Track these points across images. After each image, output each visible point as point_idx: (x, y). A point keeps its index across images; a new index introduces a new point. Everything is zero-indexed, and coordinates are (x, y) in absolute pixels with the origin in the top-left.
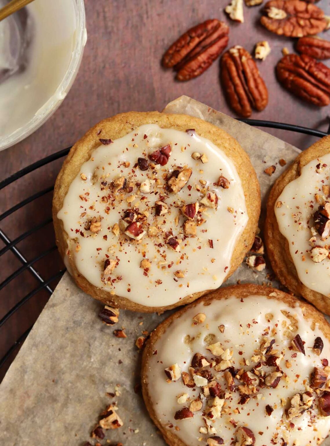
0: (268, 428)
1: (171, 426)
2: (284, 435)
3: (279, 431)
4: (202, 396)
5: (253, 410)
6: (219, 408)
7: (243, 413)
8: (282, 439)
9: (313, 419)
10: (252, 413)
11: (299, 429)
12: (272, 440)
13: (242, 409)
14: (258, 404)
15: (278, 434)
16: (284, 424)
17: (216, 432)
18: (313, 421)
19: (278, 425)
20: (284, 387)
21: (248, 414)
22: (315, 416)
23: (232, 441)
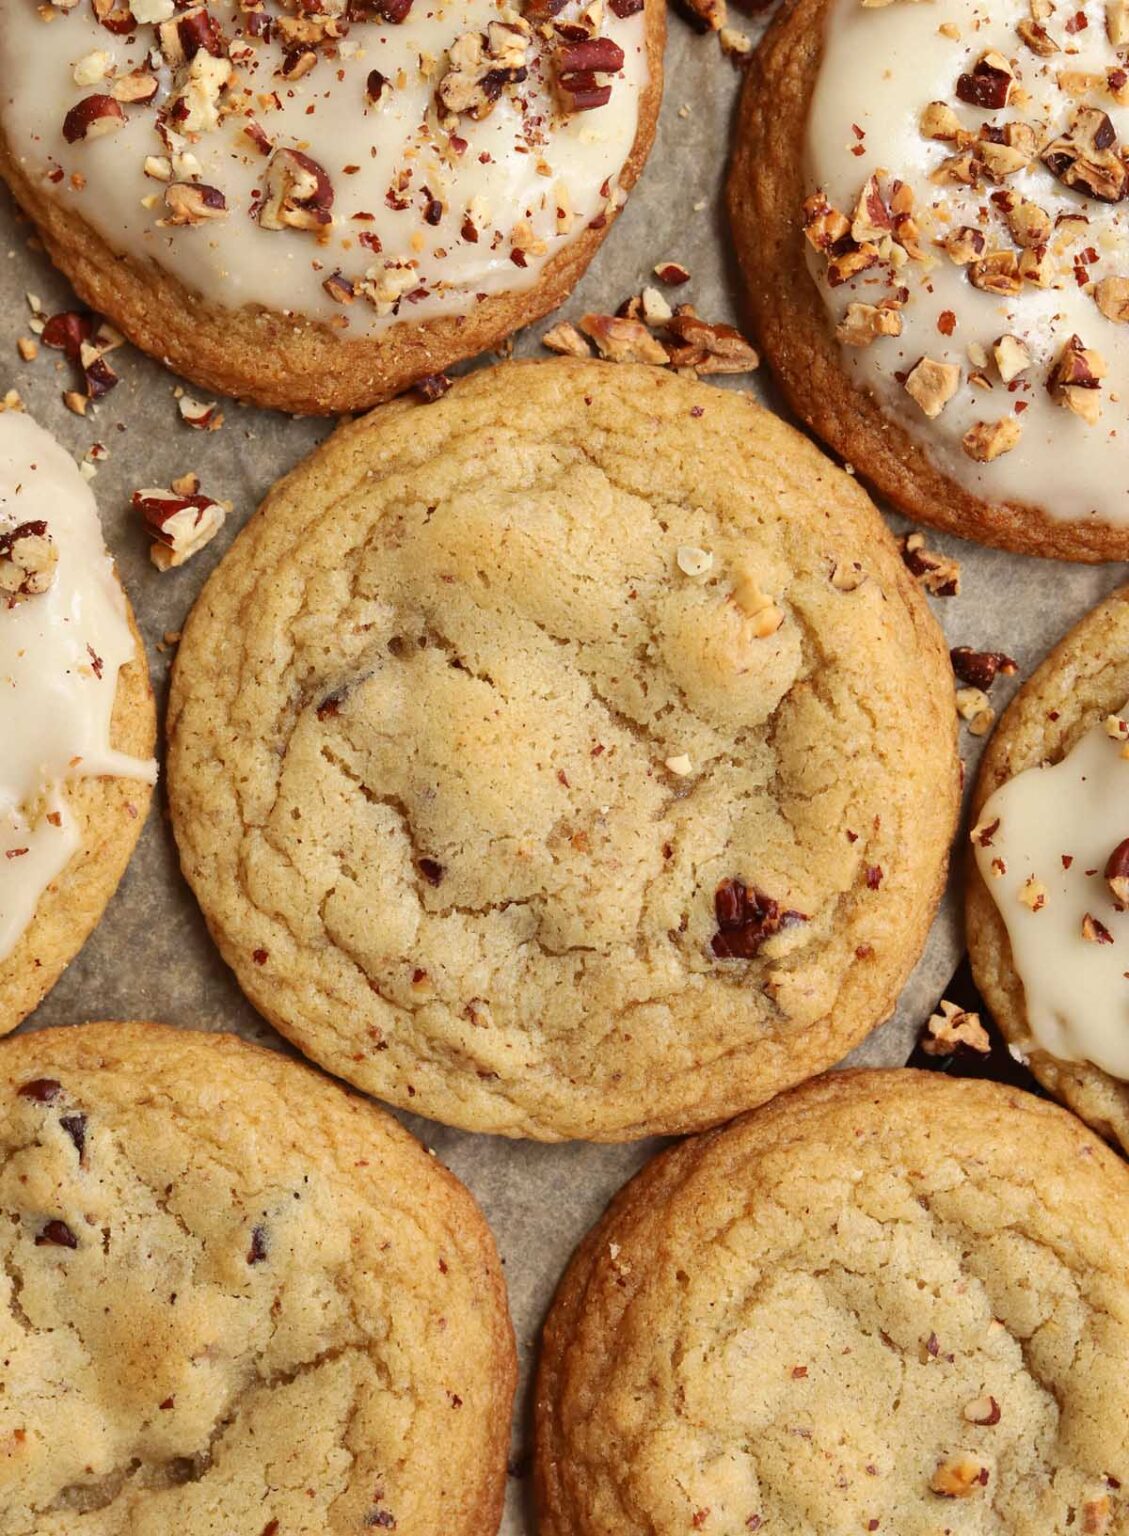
0: (374, 151)
1: (58, 177)
2: (432, 179)
3: (414, 164)
4: (157, 59)
5: (327, 95)
6: (210, 88)
7: (294, 108)
8: (425, 190)
9: (534, 129)
10: (321, 105)
11: (484, 159)
12: (391, 195)
13: (291, 94)
14: (341, 74)
15: (409, 173)
16: (431, 139)
17: (198, 171)
18: (532, 136)
19: (412, 143)
20: (430, 15)
21: (310, 110)
22: (540, 119)
23: (254, 200)
